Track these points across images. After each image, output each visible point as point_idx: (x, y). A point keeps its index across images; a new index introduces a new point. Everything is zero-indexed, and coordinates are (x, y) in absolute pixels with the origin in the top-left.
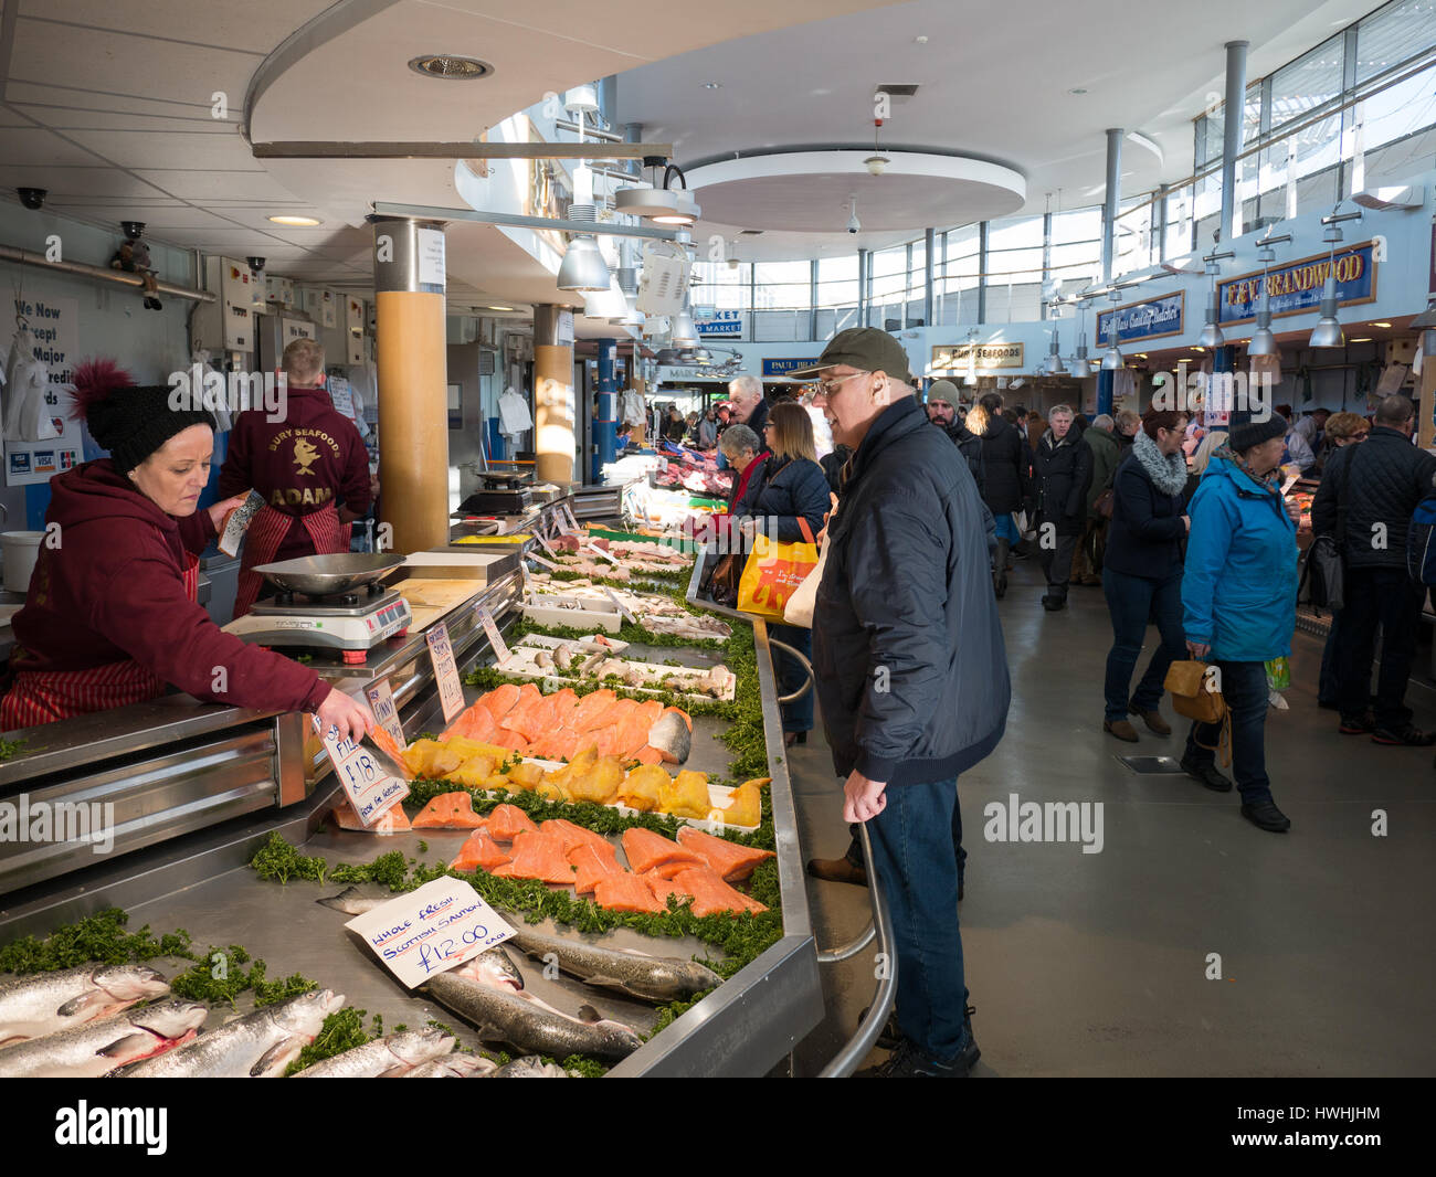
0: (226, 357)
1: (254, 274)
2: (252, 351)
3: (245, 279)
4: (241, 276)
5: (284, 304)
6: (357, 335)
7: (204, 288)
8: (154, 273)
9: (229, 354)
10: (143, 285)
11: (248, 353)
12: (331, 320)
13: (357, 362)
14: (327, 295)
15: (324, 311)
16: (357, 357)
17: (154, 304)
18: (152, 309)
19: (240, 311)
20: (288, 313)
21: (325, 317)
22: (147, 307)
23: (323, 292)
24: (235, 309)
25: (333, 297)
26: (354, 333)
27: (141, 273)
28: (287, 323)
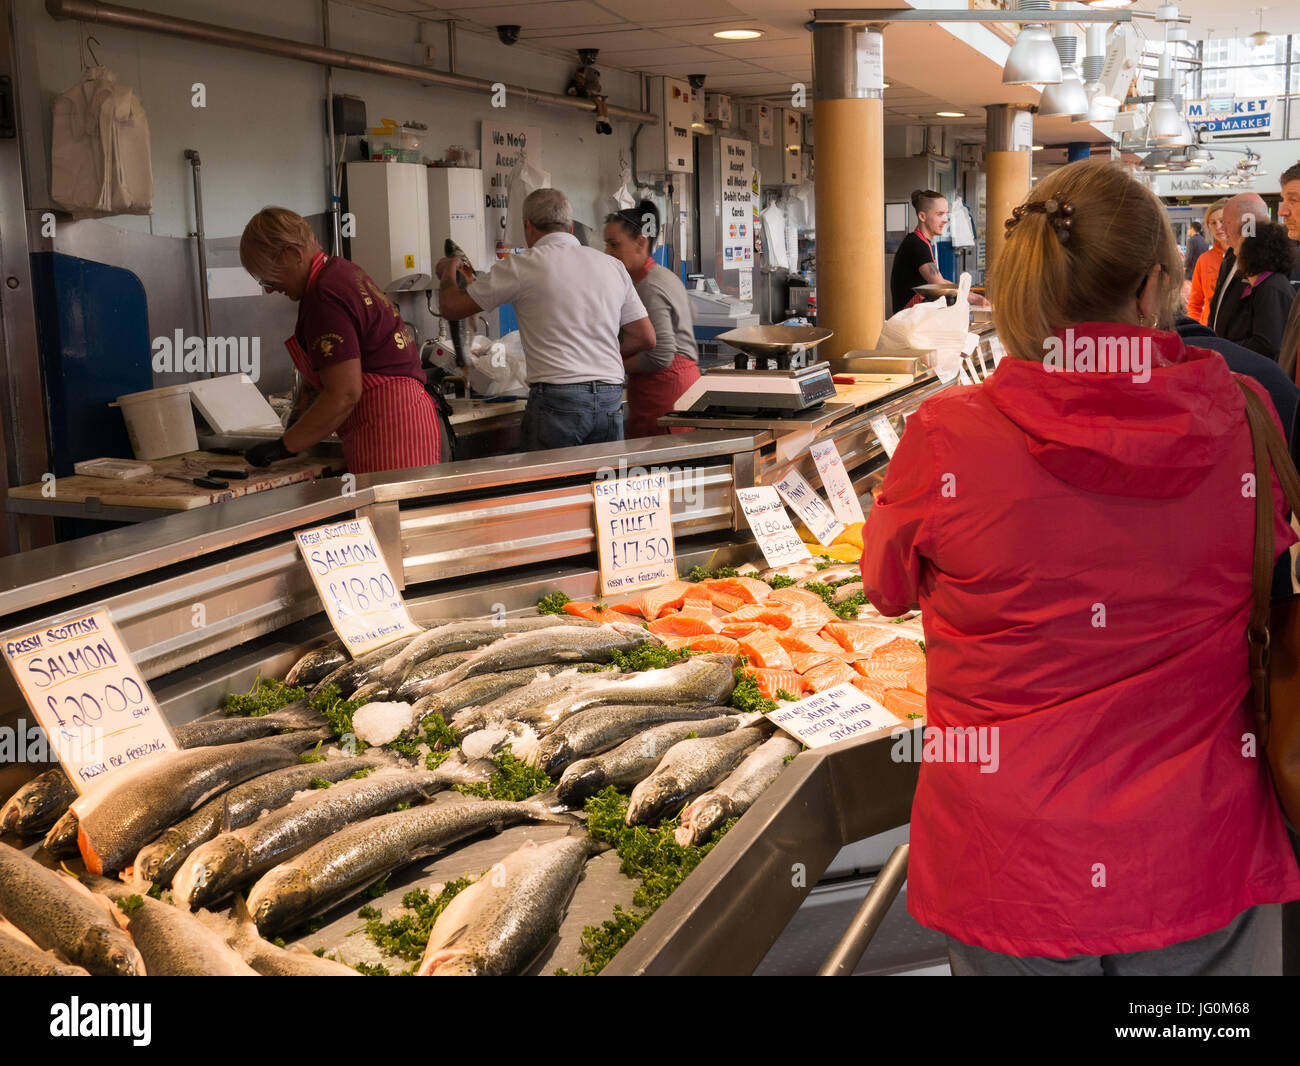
0: (667, 179)
1: (693, 93)
2: (692, 172)
3: (686, 99)
4: (682, 96)
5: (721, 122)
6: (794, 152)
7: (648, 110)
8: (604, 98)
9: (669, 176)
10: (596, 110)
11: (687, 175)
12: (768, 138)
13: (794, 182)
14: (764, 110)
15: (761, 128)
16: (794, 176)
17: (604, 129)
18: (603, 134)
19: (681, 132)
20: (725, 132)
21: (761, 133)
22: (599, 132)
23: (760, 107)
24: (676, 129)
25: (770, 113)
26: (791, 151)
27: (593, 99)
28: (726, 142)
